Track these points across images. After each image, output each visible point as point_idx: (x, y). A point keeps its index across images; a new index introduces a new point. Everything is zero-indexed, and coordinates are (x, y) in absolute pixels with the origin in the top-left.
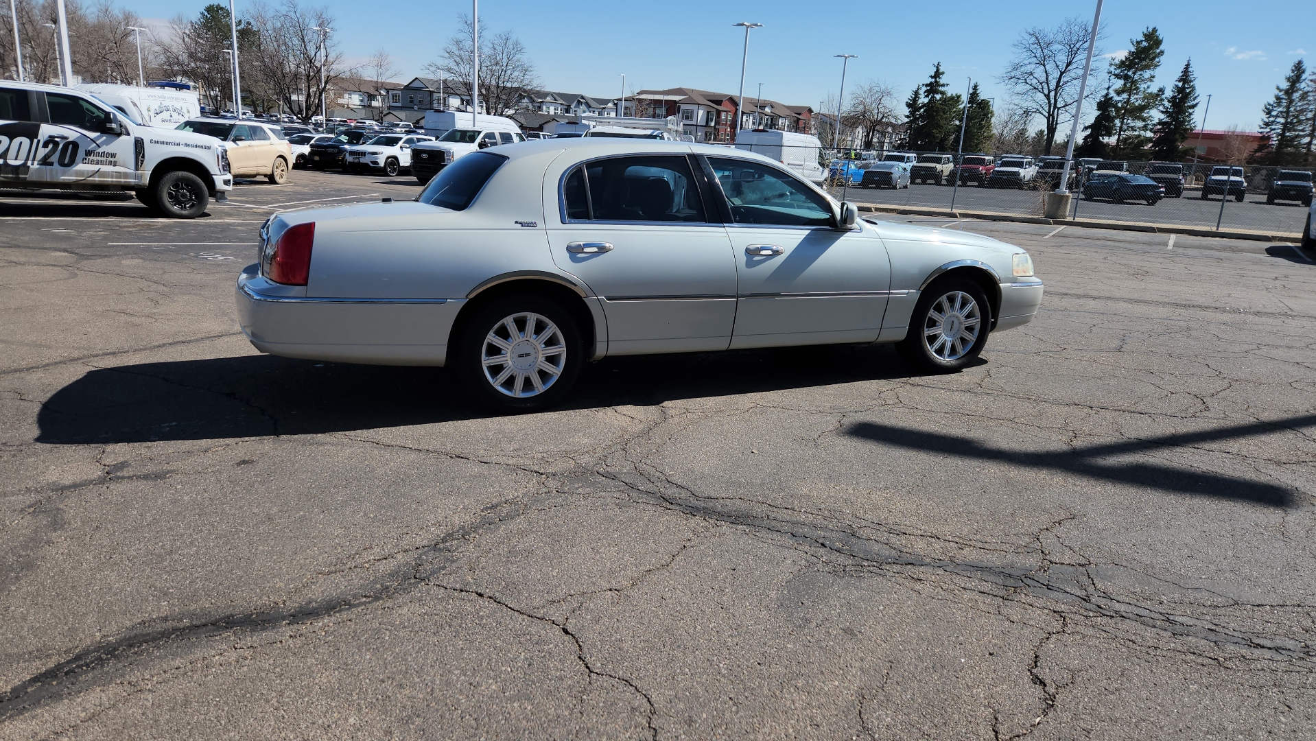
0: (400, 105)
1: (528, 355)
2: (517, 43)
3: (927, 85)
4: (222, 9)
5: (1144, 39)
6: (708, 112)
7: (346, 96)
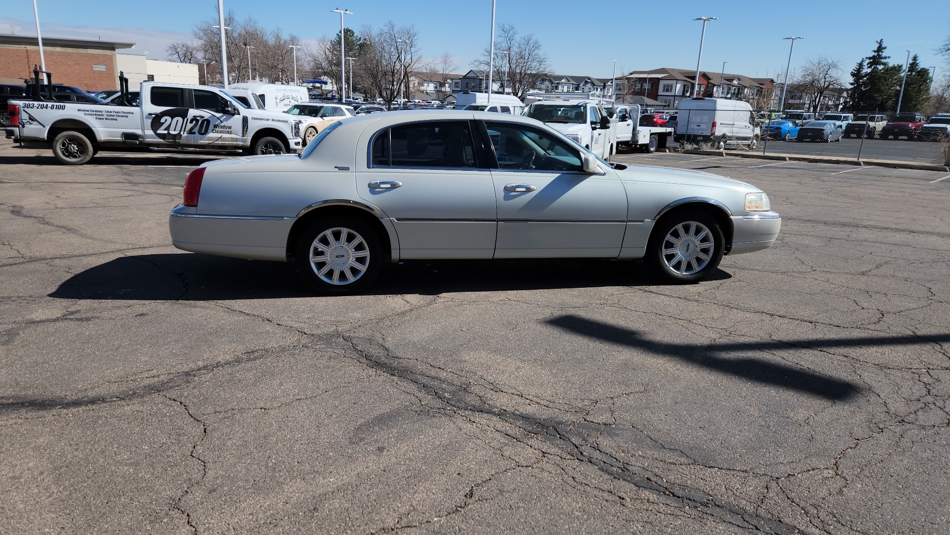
0: (459, 89)
1: (343, 256)
2: (536, 43)
3: (870, 58)
4: (349, 31)
6: (685, 86)
7: (426, 85)
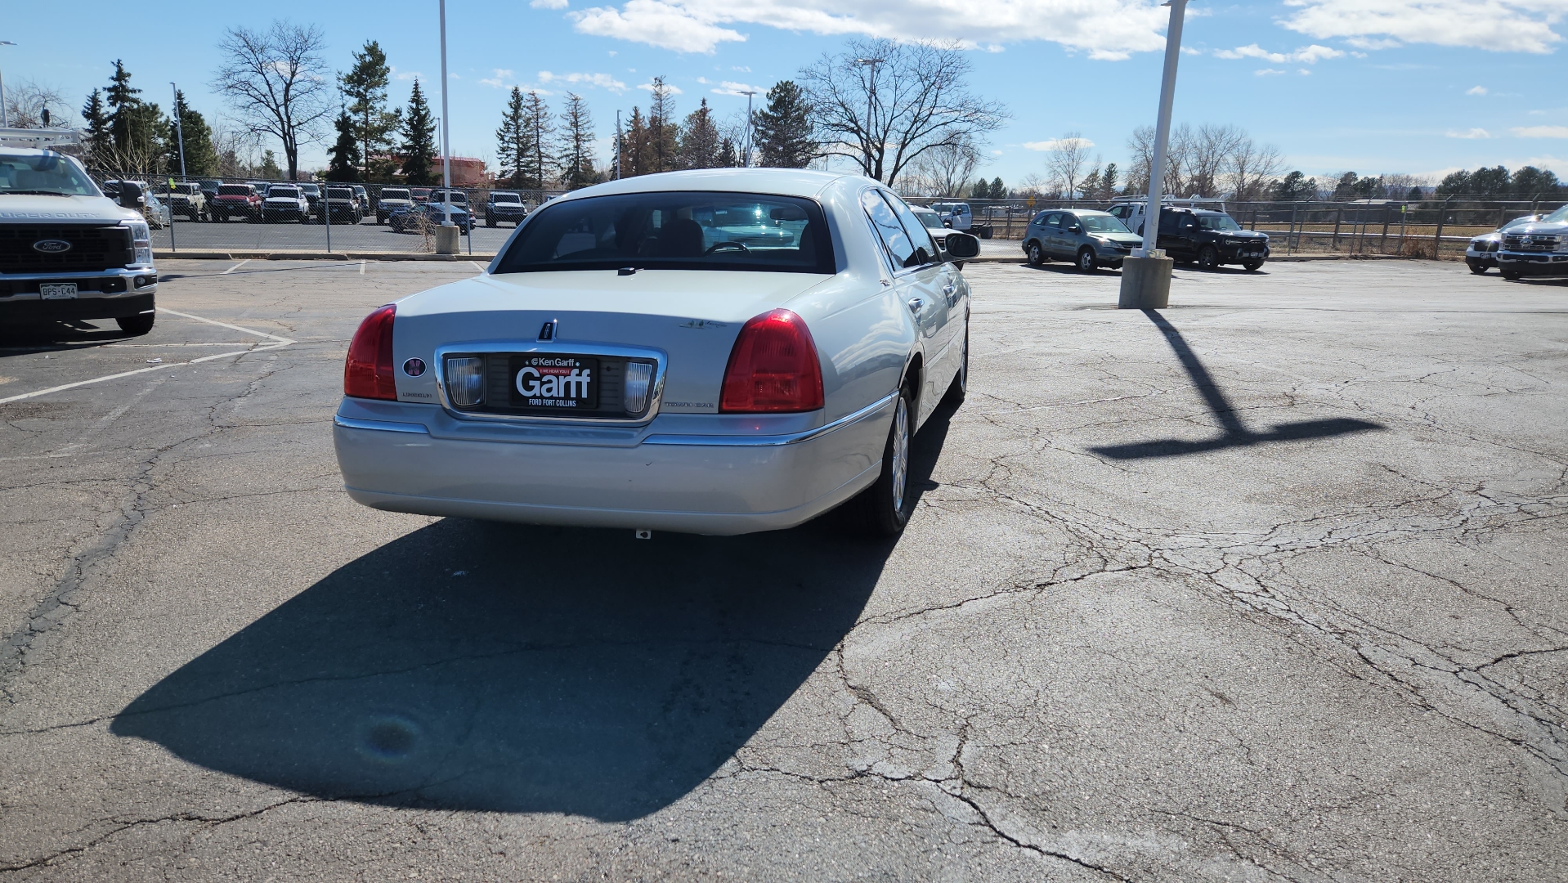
3: (110, 90)
5: (366, 53)
